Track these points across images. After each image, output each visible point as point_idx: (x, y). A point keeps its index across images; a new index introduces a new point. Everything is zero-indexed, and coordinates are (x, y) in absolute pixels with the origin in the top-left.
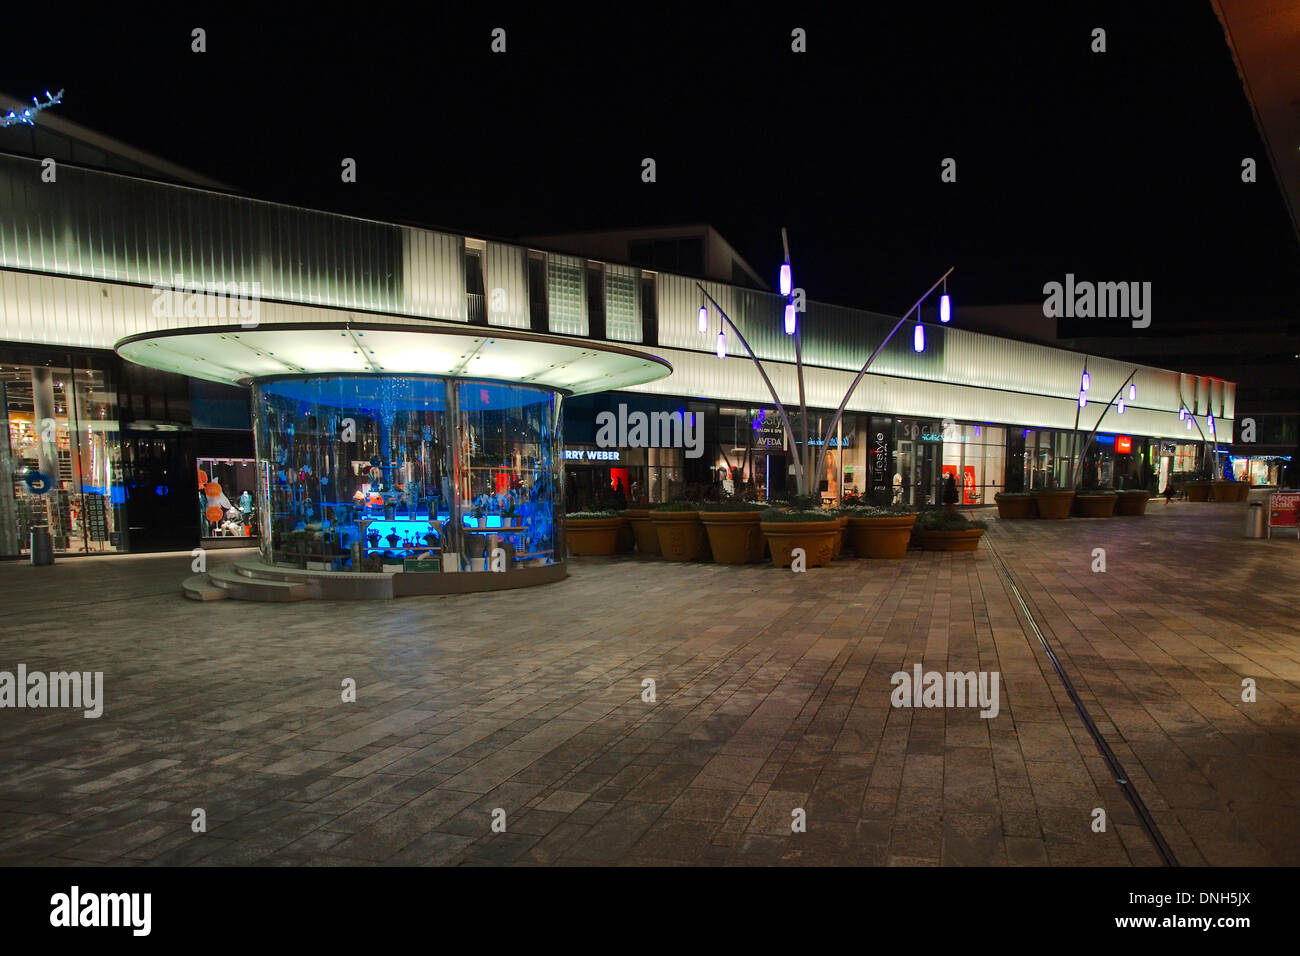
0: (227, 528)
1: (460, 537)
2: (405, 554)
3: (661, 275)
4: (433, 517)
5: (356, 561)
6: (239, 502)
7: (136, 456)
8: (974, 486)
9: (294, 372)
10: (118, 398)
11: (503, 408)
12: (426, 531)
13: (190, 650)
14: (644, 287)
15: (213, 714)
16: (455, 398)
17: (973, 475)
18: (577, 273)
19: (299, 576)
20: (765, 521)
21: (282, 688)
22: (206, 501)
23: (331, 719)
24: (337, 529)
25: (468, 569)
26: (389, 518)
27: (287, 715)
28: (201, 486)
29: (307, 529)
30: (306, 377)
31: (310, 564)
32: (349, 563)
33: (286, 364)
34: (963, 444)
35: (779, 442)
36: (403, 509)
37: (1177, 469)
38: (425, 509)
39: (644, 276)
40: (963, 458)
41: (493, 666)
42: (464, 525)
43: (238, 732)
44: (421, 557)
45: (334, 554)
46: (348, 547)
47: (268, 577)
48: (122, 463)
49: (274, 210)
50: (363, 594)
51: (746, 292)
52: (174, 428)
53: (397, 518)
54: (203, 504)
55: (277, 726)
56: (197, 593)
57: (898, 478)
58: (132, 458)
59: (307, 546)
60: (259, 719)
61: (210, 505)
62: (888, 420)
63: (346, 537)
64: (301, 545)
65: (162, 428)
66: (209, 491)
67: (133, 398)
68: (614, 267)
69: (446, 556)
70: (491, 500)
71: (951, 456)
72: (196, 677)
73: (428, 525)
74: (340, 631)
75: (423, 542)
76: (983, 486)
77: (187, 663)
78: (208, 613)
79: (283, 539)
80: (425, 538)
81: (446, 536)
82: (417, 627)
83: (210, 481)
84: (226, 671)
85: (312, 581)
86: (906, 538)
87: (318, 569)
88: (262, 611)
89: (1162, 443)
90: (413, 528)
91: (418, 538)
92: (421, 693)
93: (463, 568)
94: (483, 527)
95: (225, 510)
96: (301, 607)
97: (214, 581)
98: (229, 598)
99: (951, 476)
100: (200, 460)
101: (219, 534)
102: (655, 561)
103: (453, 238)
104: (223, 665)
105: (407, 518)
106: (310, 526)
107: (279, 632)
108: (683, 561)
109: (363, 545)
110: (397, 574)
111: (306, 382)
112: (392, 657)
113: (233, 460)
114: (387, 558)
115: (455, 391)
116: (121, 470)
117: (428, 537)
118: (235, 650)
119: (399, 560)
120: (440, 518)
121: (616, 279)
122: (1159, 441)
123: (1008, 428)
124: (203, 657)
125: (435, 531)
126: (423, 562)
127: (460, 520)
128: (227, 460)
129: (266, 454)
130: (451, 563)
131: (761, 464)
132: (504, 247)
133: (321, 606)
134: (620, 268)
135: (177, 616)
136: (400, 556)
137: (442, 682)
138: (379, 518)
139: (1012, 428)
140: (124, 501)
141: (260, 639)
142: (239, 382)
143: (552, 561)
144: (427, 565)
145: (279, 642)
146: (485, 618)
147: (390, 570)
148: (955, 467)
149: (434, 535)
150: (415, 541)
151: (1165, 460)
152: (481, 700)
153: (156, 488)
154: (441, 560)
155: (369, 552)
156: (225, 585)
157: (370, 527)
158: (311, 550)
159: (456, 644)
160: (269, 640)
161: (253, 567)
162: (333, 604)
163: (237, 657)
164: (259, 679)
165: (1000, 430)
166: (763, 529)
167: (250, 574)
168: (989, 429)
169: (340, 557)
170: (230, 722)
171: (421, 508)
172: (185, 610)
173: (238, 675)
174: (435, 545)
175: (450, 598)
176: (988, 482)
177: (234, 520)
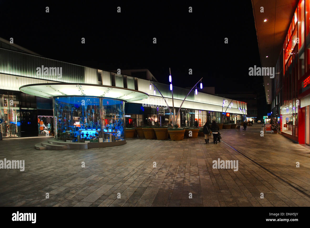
0: (45, 132)
1: (103, 134)
2: (90, 138)
3: (139, 79)
4: (97, 130)
5: (78, 140)
6: (47, 126)
7: (23, 115)
8: (201, 123)
9: (64, 95)
10: (19, 102)
11: (112, 105)
12: (95, 133)
13: (38, 165)
14: (135, 81)
15: (48, 188)
16: (102, 102)
17: (201, 121)
18: (121, 78)
19: (65, 144)
20: (169, 130)
21: (67, 177)
22: (40, 125)
23: (83, 189)
24: (74, 132)
25: (105, 142)
26: (86, 130)
27: (70, 188)
28: (39, 122)
29: (66, 132)
30: (66, 96)
31: (67, 141)
32: (77, 140)
33: (62, 93)
34: (199, 114)
35: (163, 114)
36: (89, 127)
37: (237, 119)
38: (95, 128)
39: (135, 79)
40: (199, 117)
41: (121, 169)
42: (104, 131)
43: (56, 195)
44: (94, 139)
45: (73, 138)
46: (76, 136)
47: (56, 144)
48: (20, 117)
49: (56, 62)
50: (80, 148)
51: (155, 83)
52: (32, 109)
53: (88, 130)
54: (39, 126)
55: (68, 192)
56: (39, 148)
57: (186, 121)
58: (22, 116)
59: (66, 136)
60: (62, 189)
61: (41, 126)
62: (184, 109)
63: (76, 134)
64: (65, 136)
65: (30, 109)
66: (41, 123)
67: (23, 103)
68: (129, 77)
69: (100, 139)
70: (110, 126)
71: (196, 117)
72: (41, 174)
73: (96, 131)
74: (77, 158)
75: (94, 135)
76: (203, 123)
77: (38, 169)
78: (42, 153)
79: (60, 135)
80: (95, 134)
81: (100, 134)
82: (97, 157)
83: (41, 121)
84: (50, 172)
85: (67, 145)
86: (197, 134)
87: (69, 142)
88: (56, 152)
89: (235, 114)
90: (92, 132)
91: (93, 134)
92: (106, 178)
93: (104, 141)
94: (108, 132)
95: (44, 127)
96: (65, 151)
97: (43, 145)
98: (47, 149)
99: (197, 121)
100: (38, 116)
101: (43, 133)
102: (143, 139)
103: (95, 70)
104: (48, 169)
105: (91, 130)
106: (67, 131)
107: (61, 159)
108: (150, 139)
109: (80, 136)
110: (88, 143)
111: (66, 98)
112: (94, 166)
113: (46, 116)
114: (86, 139)
115: (102, 100)
116: (20, 118)
117: (96, 134)
118: (51, 164)
119: (89, 140)
120: (98, 130)
121: (129, 79)
122: (234, 114)
123: (207, 111)
124: (42, 167)
125: (97, 133)
126: (94, 140)
127: (103, 130)
128: (45, 116)
129: (56, 115)
130: (101, 140)
131: (159, 118)
132: (106, 72)
133: (70, 151)
134: (130, 77)
135: (34, 154)
136: (89, 139)
137: (110, 174)
138: (84, 130)
139: (208, 111)
140: (20, 125)
141: (57, 161)
142: (50, 98)
143: (123, 140)
144: (95, 141)
145: (62, 162)
146: (112, 154)
147: (87, 142)
148: (197, 119)
149: (97, 134)
150: (92, 135)
151: (235, 118)
152: (124, 180)
153: (28, 123)
154: (99, 140)
155: (81, 138)
156: (46, 146)
157: (82, 132)
158: (67, 137)
159: (109, 162)
160: (60, 161)
161: (52, 141)
162: (73, 151)
163: (52, 167)
164: (60, 174)
165: (205, 112)
166: (169, 132)
167: (52, 143)
168: (203, 111)
169: (75, 139)
170: (54, 191)
171: (94, 127)
172: (36, 152)
173: (53, 173)
174: (97, 136)
175: (101, 149)
176: (204, 122)
177: (46, 130)
